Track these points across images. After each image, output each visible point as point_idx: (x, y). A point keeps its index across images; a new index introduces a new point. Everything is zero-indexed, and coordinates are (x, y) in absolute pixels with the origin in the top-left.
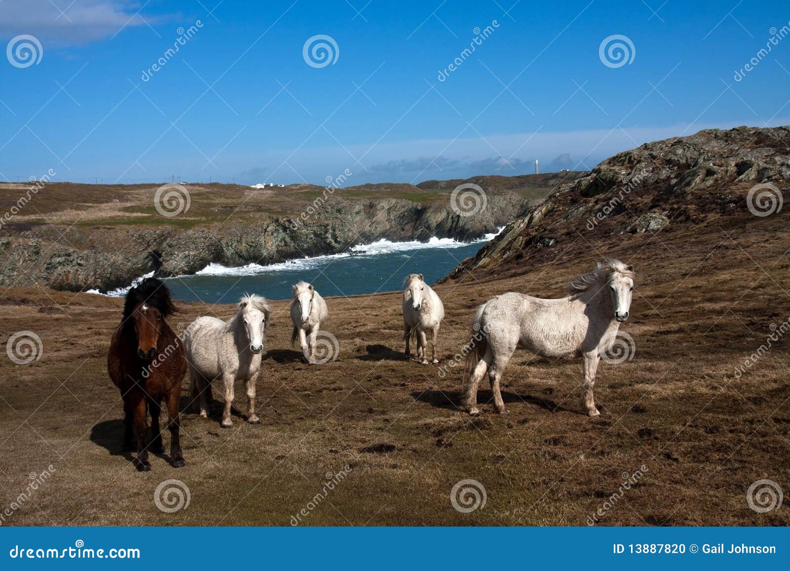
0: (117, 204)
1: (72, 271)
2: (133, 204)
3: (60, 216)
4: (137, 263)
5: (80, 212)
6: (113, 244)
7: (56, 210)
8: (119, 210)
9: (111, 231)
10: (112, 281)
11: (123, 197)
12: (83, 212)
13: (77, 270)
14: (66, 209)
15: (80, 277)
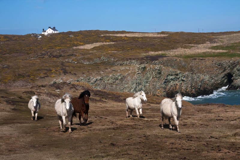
0: (208, 44)
1: (178, 84)
2: (218, 44)
3: (175, 52)
4: (218, 80)
5: (186, 50)
6: (204, 68)
7: (173, 48)
8: (209, 48)
9: (203, 61)
10: (201, 91)
11: (212, 40)
12: (188, 49)
13: (181, 84)
14: (178, 48)
15: (183, 87)
